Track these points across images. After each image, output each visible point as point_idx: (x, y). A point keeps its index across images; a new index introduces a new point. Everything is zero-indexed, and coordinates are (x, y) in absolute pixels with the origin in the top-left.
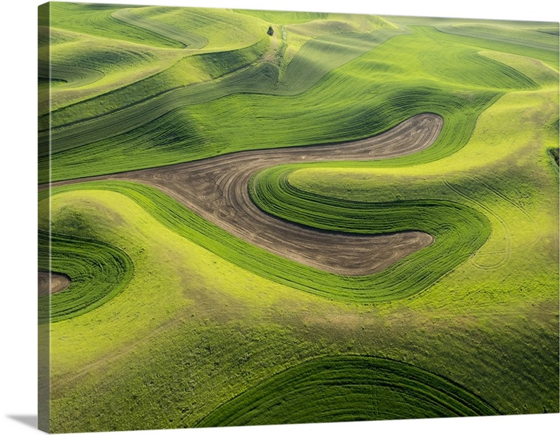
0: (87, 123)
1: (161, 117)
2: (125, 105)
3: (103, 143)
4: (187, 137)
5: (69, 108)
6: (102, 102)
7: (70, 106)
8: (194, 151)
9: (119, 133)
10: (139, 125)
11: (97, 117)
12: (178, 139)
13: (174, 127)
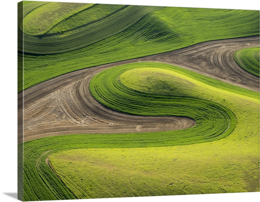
0: (95, 24)
1: (141, 19)
2: (113, 11)
3: (113, 38)
4: (166, 33)
5: (80, 14)
6: (98, 9)
7: (80, 12)
8: (176, 42)
9: (119, 31)
10: (129, 25)
11: (100, 20)
12: (161, 35)
13: (154, 26)
